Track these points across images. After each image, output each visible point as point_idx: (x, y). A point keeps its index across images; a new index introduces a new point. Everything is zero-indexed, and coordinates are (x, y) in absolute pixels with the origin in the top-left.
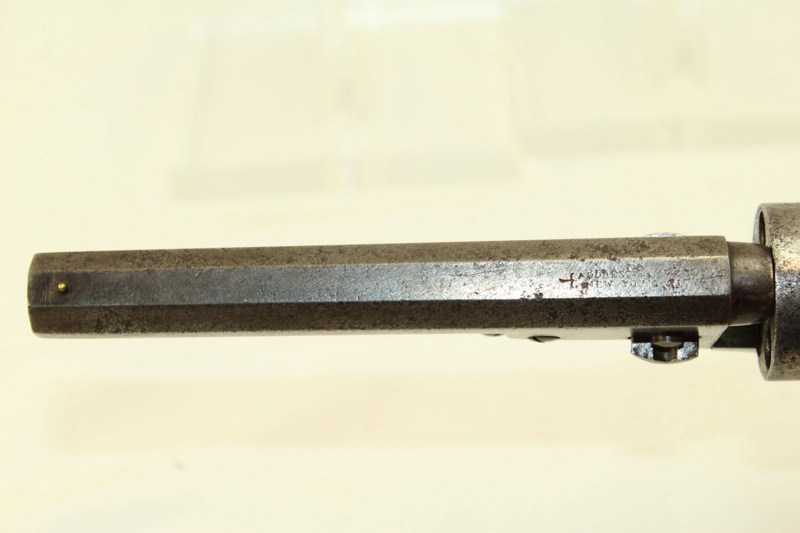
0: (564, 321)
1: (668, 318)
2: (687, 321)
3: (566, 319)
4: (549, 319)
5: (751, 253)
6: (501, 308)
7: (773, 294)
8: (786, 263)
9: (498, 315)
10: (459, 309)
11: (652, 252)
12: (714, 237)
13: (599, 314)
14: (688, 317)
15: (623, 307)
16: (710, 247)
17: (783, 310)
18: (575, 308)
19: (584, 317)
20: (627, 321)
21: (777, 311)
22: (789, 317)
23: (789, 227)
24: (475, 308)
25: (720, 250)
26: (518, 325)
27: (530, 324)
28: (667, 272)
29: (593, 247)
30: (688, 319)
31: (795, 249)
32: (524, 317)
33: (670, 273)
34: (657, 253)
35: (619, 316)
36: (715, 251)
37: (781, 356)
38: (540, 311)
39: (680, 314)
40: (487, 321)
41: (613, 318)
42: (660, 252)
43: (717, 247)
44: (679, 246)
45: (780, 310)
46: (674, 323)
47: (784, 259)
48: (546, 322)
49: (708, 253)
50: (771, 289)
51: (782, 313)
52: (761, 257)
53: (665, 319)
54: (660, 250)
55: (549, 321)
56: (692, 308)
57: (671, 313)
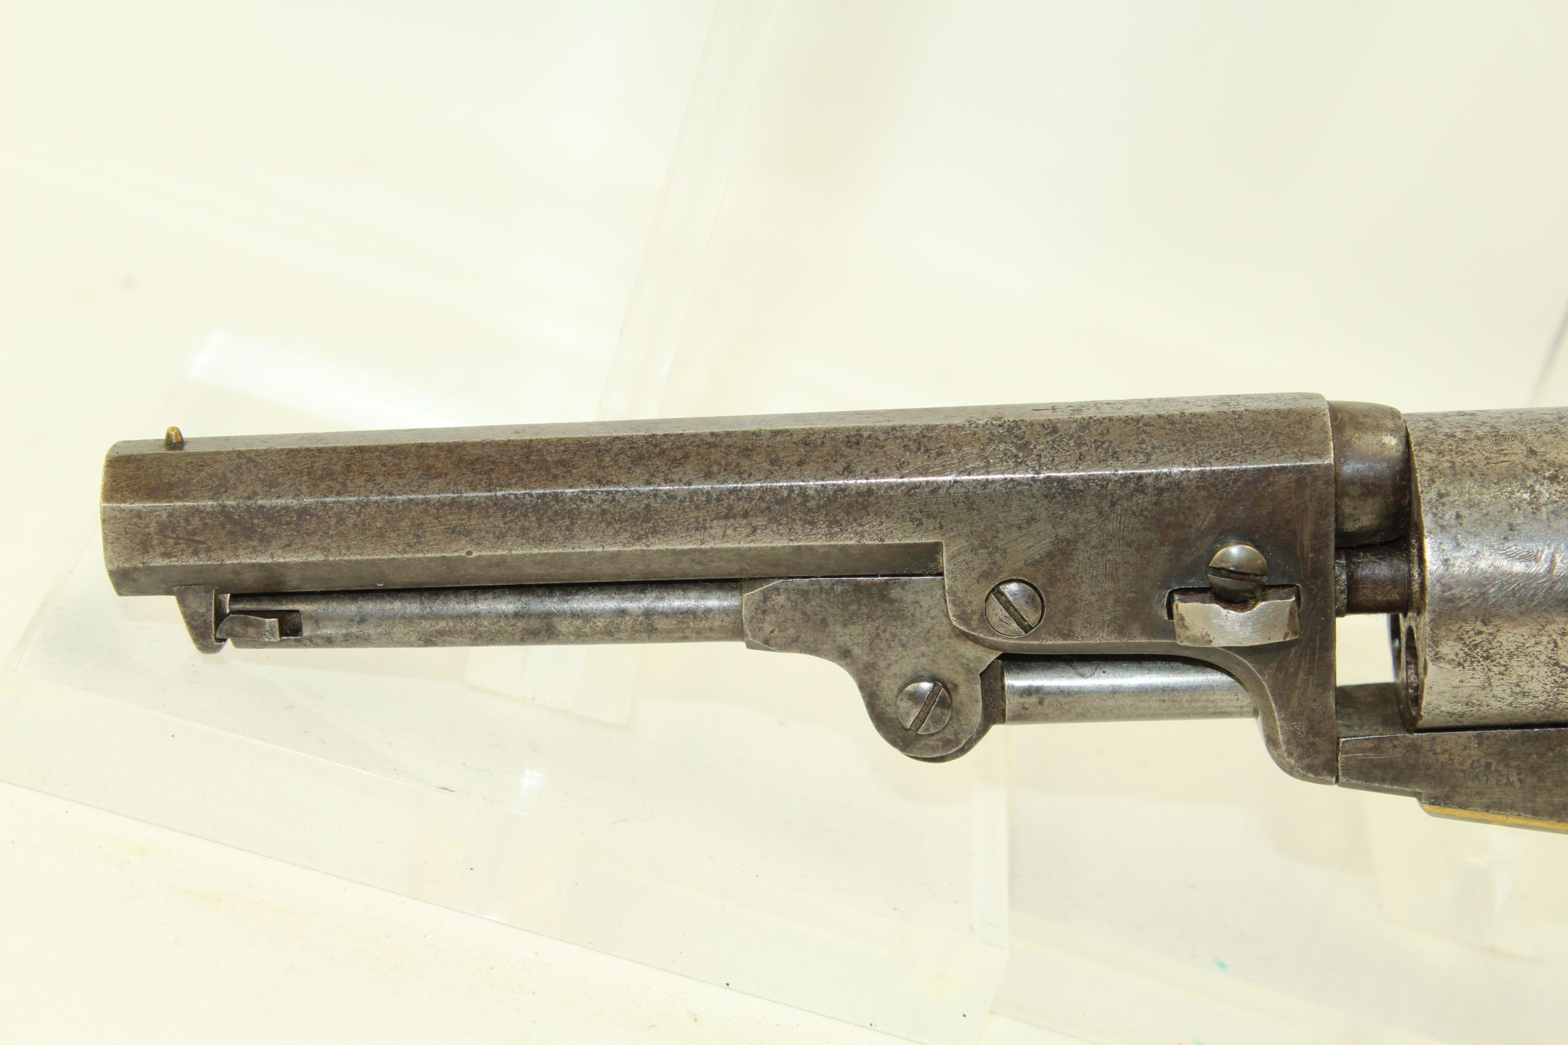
0: (1043, 460)
1: (1225, 451)
2: (1260, 454)
3: (1045, 457)
4: (1016, 456)
6: (931, 437)
9: (927, 451)
10: (858, 443)
13: (1103, 446)
14: (1261, 447)
15: (1145, 432)
17: (1424, 440)
18: (1061, 435)
19: (1077, 451)
20: (1154, 457)
24: (886, 440)
26: (962, 469)
27: (983, 468)
30: (1261, 452)
32: (973, 453)
35: (1139, 449)
38: (1000, 442)
39: (1246, 442)
40: (908, 463)
41: (1129, 451)
46: (1237, 459)
48: (1011, 463)
53: (1220, 452)
55: (1016, 461)
56: (1264, 431)
57: (1229, 441)
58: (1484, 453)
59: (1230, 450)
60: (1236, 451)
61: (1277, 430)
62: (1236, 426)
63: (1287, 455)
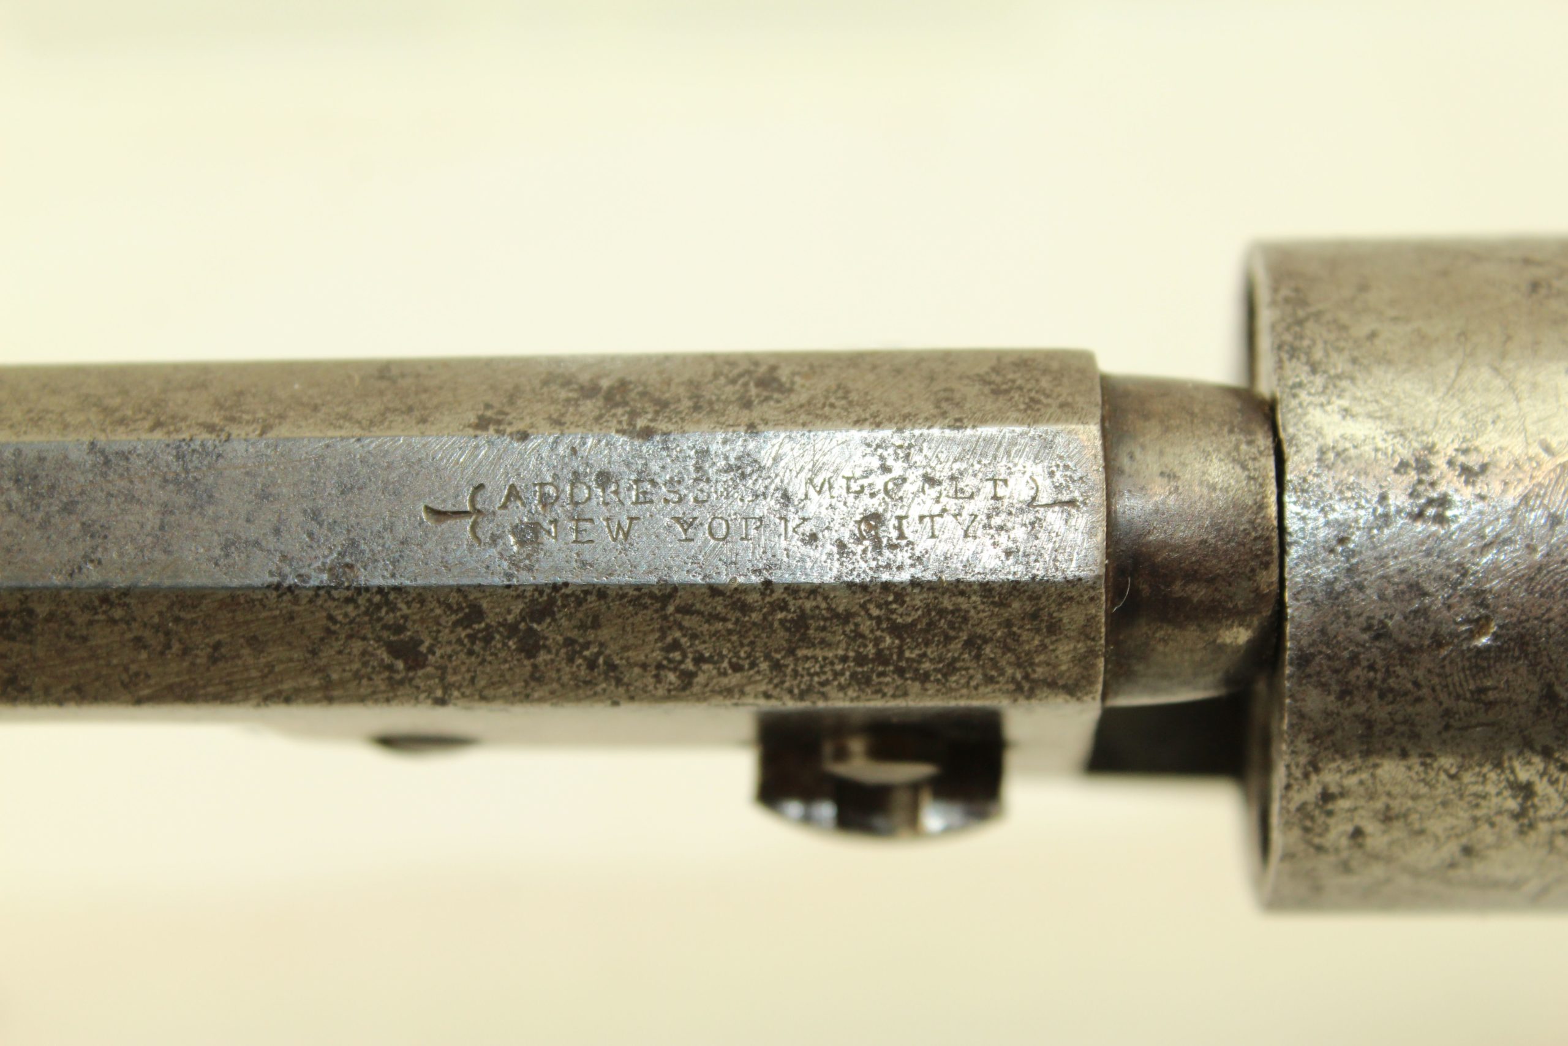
0: (451, 679)
1: (859, 669)
2: (938, 681)
3: (455, 672)
4: (390, 668)
5: (1192, 414)
6: (194, 622)
7: (1275, 578)
8: (1331, 456)
9: (186, 651)
10: (27, 628)
11: (801, 406)
12: (1051, 355)
13: (586, 653)
14: (941, 665)
15: (681, 627)
16: (1030, 390)
17: (1313, 644)
18: (488, 626)
19: (526, 662)
20: (701, 679)
21: (1289, 644)
22: (1336, 671)
23: (1344, 317)
24: (91, 623)
25: (1070, 400)
26: (270, 691)
27: (317, 689)
28: (855, 487)
29: (575, 386)
30: (939, 676)
31: (1366, 401)
32: (291, 660)
33: (867, 491)
34: (819, 412)
35: (665, 662)
36: (1048, 406)
37: (1308, 823)
38: (350, 637)
40: (148, 676)
41: (644, 666)
42: (832, 406)
43: (1059, 389)
44: (910, 386)
45: (1304, 642)
46: (886, 690)
47: (1321, 441)
48: (379, 681)
49: (1019, 410)
50: (1266, 558)
51: (1313, 655)
52: (1231, 431)
53: (848, 674)
54: (832, 400)
55: (390, 678)
56: (952, 633)
57: (871, 650)
58: (1443, 696)
59: (872, 670)
60: (882, 674)
61: (979, 631)
62: (888, 619)
63: (997, 686)
